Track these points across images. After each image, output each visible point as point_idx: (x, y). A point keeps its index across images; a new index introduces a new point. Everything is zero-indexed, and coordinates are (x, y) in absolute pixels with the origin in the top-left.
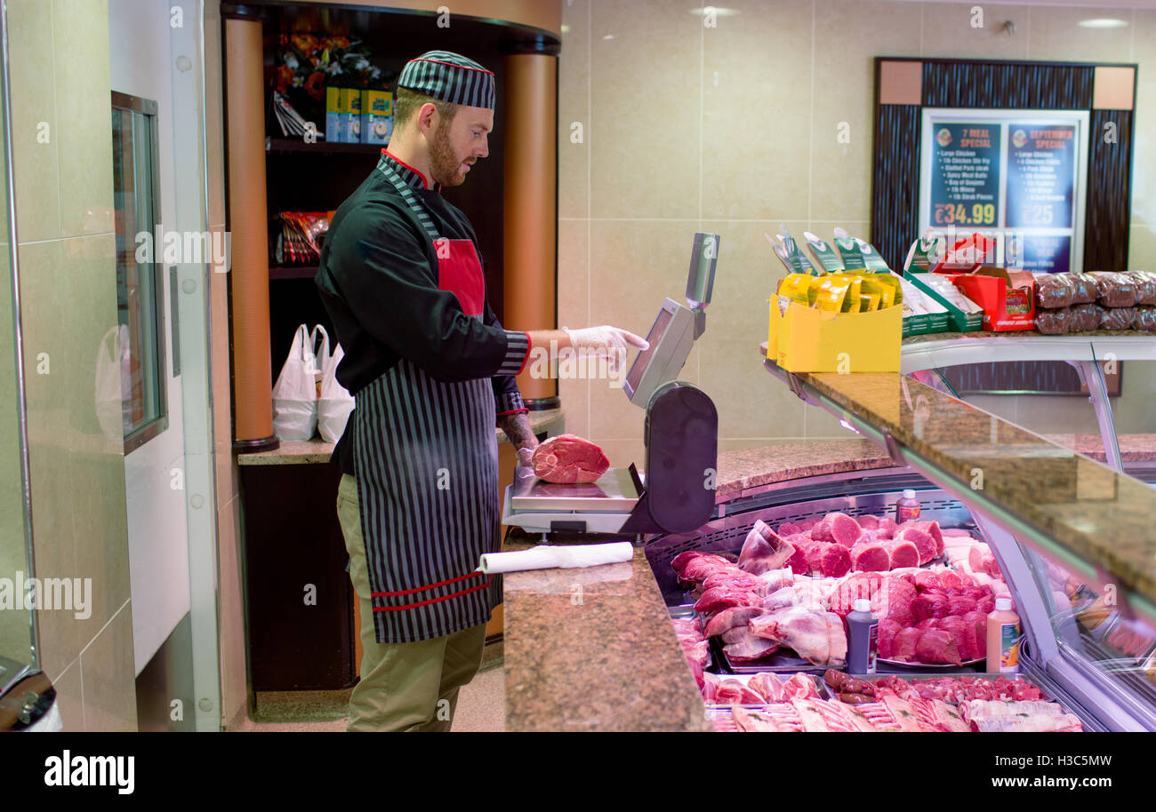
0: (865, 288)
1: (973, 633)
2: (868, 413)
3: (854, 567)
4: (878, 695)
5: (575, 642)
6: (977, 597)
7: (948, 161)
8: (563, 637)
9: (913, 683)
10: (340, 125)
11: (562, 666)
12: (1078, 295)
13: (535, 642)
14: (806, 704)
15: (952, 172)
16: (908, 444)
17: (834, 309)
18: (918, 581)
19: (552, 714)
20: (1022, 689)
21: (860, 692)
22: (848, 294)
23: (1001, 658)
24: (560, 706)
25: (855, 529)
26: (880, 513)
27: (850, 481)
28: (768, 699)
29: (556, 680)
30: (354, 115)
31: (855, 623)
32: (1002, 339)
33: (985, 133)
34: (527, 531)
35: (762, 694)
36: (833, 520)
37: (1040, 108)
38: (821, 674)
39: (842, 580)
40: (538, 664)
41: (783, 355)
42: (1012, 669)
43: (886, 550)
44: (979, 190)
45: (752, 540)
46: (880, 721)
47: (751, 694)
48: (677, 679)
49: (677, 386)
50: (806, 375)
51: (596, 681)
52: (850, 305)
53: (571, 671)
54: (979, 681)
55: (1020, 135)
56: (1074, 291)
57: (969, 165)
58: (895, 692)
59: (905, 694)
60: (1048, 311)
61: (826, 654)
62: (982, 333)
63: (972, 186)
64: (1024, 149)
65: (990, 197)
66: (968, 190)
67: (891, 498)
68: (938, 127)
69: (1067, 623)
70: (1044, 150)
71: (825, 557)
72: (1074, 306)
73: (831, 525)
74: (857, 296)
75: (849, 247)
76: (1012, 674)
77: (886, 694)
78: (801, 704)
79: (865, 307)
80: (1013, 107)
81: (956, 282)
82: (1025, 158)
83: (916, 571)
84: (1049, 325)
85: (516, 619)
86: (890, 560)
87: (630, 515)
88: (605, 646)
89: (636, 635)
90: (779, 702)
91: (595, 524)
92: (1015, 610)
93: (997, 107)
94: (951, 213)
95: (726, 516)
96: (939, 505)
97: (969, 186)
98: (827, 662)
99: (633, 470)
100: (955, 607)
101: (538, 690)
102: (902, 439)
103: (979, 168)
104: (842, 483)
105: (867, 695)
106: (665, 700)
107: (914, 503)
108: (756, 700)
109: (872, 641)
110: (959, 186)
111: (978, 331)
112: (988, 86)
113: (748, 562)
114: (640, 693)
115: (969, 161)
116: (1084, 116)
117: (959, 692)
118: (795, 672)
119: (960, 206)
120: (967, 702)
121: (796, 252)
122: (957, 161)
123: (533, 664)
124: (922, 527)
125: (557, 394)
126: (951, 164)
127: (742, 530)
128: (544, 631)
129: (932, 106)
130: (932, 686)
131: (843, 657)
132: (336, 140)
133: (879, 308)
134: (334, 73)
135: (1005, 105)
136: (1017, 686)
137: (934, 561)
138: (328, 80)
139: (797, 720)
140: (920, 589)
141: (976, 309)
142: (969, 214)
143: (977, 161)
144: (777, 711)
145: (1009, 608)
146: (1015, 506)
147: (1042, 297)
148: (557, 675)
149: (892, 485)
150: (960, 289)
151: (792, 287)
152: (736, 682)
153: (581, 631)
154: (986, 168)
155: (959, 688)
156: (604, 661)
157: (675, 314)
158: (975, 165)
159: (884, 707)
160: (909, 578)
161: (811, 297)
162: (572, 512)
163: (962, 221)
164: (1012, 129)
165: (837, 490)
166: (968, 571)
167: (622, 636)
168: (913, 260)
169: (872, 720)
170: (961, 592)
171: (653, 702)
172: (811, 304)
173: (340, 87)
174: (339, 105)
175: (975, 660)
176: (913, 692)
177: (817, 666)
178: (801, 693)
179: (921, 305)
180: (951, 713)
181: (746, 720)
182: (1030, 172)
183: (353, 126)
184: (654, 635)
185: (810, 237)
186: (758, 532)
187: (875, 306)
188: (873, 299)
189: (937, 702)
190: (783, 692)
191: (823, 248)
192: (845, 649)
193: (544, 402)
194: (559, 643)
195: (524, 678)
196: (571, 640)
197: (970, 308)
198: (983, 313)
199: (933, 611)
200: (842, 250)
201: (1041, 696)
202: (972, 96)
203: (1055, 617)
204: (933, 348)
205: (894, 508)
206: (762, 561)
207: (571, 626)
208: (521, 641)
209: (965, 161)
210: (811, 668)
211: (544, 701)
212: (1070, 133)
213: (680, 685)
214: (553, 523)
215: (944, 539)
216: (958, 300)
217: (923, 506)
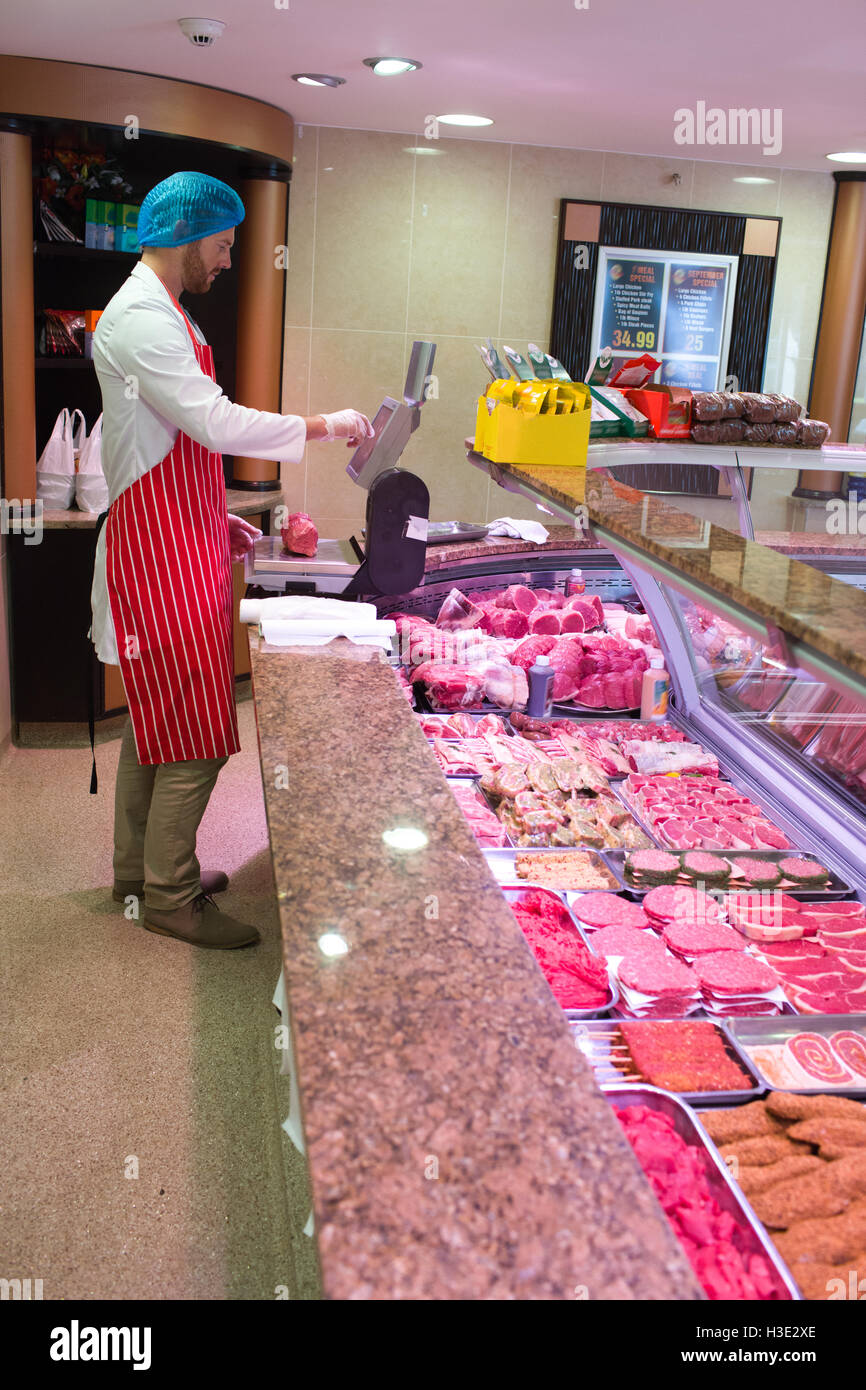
0: (561, 394)
1: (630, 686)
2: (565, 497)
3: (531, 631)
4: (554, 734)
5: (313, 680)
6: (633, 658)
7: (619, 293)
8: (302, 676)
9: (581, 726)
10: (98, 233)
11: (304, 699)
12: (727, 411)
13: (277, 679)
14: (496, 739)
15: (621, 302)
16: (601, 523)
17: (534, 411)
18: (585, 644)
19: (298, 737)
20: (669, 733)
21: (539, 731)
22: (546, 398)
23: (654, 709)
24: (305, 731)
25: (533, 598)
26: (551, 587)
27: (528, 560)
28: (464, 735)
29: (299, 710)
30: (110, 226)
31: (536, 675)
32: (663, 445)
33: (651, 271)
34: (266, 589)
35: (460, 731)
36: (515, 591)
37: (698, 251)
38: (507, 715)
39: (521, 641)
40: (283, 697)
41: (489, 448)
42: (661, 717)
43: (558, 618)
44: (643, 319)
45: (448, 604)
46: (556, 755)
47: (451, 731)
48: (399, 712)
49: (397, 471)
50: (507, 465)
51: (332, 712)
52: (548, 408)
53: (311, 703)
54: (634, 724)
55: (679, 274)
56: (724, 408)
57: (635, 297)
58: (567, 732)
59: (575, 734)
60: (703, 423)
61: (511, 699)
62: (646, 439)
63: (637, 316)
64: (683, 286)
65: (652, 326)
66: (634, 319)
67: (560, 576)
68: (611, 263)
69: (707, 681)
70: (699, 287)
71: (508, 622)
72: (723, 420)
73: (513, 595)
74: (554, 400)
75: (540, 360)
76: (662, 721)
77: (560, 733)
78: (491, 739)
79: (560, 410)
80: (675, 250)
81: (627, 395)
82: (683, 294)
83: (583, 636)
84: (702, 436)
85: (262, 661)
86: (561, 626)
87: (352, 579)
88: (338, 684)
89: (362, 676)
90: (473, 737)
91: (322, 585)
92: (666, 668)
93: (662, 249)
94: (618, 338)
95: (426, 584)
96: (600, 583)
97: (634, 316)
98: (511, 706)
99: (353, 541)
100: (615, 666)
101: (285, 718)
102: (596, 520)
103: (644, 300)
104: (521, 561)
105: (545, 733)
106: (390, 729)
107: (581, 580)
108: (455, 736)
109: (550, 690)
110: (626, 315)
111: (644, 437)
112: (656, 230)
113: (445, 622)
114: (370, 722)
115: (636, 294)
116: (735, 260)
117: (619, 733)
118: (486, 714)
119: (626, 333)
120: (626, 741)
121: (498, 363)
122: (626, 293)
123: (279, 697)
124: (587, 600)
125: (279, 478)
126: (621, 296)
127: (437, 597)
128: (285, 671)
129: (607, 245)
130: (597, 728)
131: (525, 702)
132: (94, 247)
133: (572, 411)
134: (92, 187)
135: (669, 247)
136: (666, 730)
137: (595, 628)
138: (87, 193)
139: (488, 751)
140: (586, 650)
141: (643, 418)
142: (633, 339)
143: (643, 294)
144: (472, 744)
145: (662, 666)
146: (697, 574)
147: (698, 411)
148: (300, 706)
149: (562, 564)
150: (630, 401)
151: (499, 391)
152: (438, 720)
153: (316, 672)
154: (650, 301)
155: (619, 730)
156: (338, 696)
157: (395, 410)
158: (641, 298)
159: (559, 744)
160: (578, 641)
161: (515, 399)
162: (303, 574)
163: (627, 345)
164: (674, 268)
165: (517, 567)
166: (624, 636)
167: (351, 677)
168: (593, 374)
169: (549, 753)
170: (619, 654)
171: (381, 729)
172: (515, 406)
173: (98, 199)
174: (97, 215)
175: (631, 709)
176: (581, 732)
177: (504, 709)
178: (492, 730)
179: (598, 413)
180: (613, 750)
181: (446, 750)
182: (686, 306)
183: (109, 236)
184: (377, 676)
185: (508, 350)
186: (454, 597)
187: (569, 410)
188: (568, 404)
189: (602, 740)
190: (476, 730)
191: (519, 360)
192: (527, 697)
193: (267, 484)
194: (300, 681)
195: (272, 708)
196: (309, 678)
197: (638, 417)
198: (649, 422)
199: (597, 668)
200: (534, 362)
201: (685, 739)
202: (642, 238)
203: (699, 675)
204: (608, 450)
205: (563, 584)
206: (456, 623)
207: (308, 668)
208: (268, 678)
209: (632, 294)
210: (499, 711)
211: (291, 727)
212: (722, 274)
213: (402, 717)
214: (287, 583)
215: (605, 611)
216: (629, 411)
217: (587, 582)
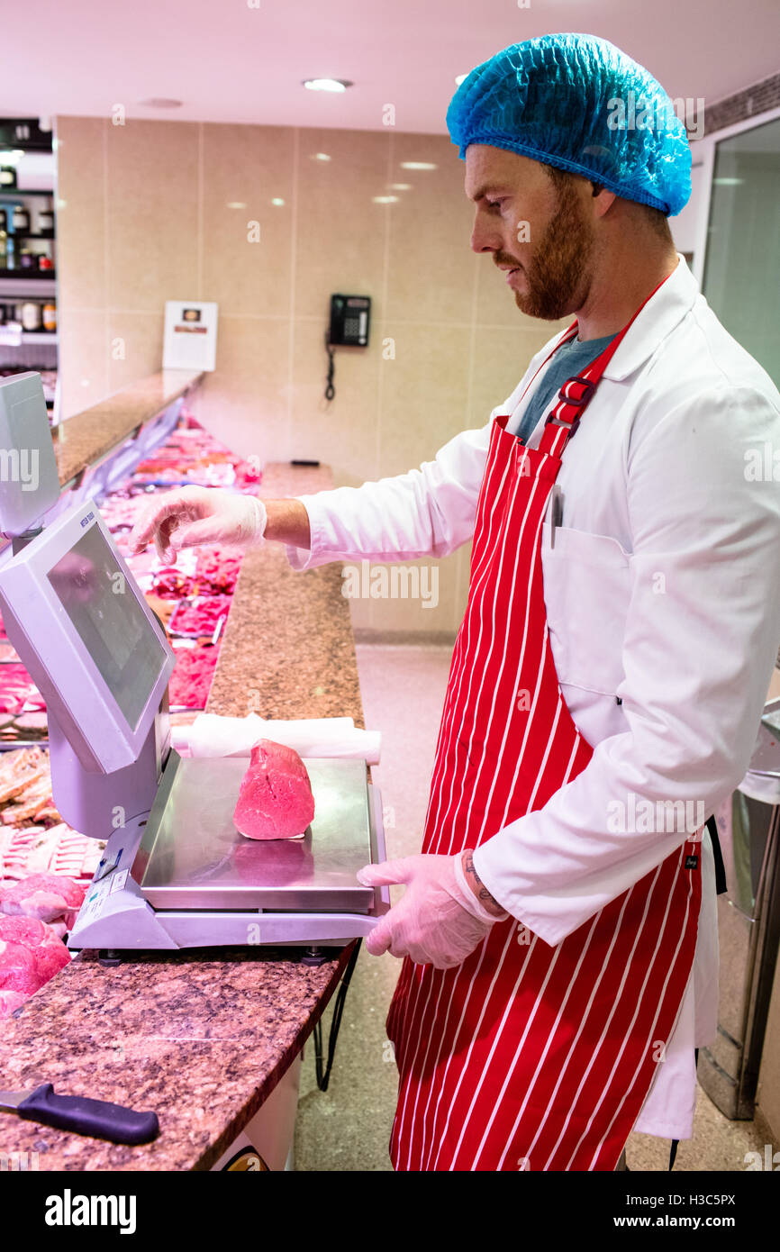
53: (308, 655)
88: (277, 674)
123: (336, 660)
148: (318, 653)
194: (314, 677)
196: (304, 680)
